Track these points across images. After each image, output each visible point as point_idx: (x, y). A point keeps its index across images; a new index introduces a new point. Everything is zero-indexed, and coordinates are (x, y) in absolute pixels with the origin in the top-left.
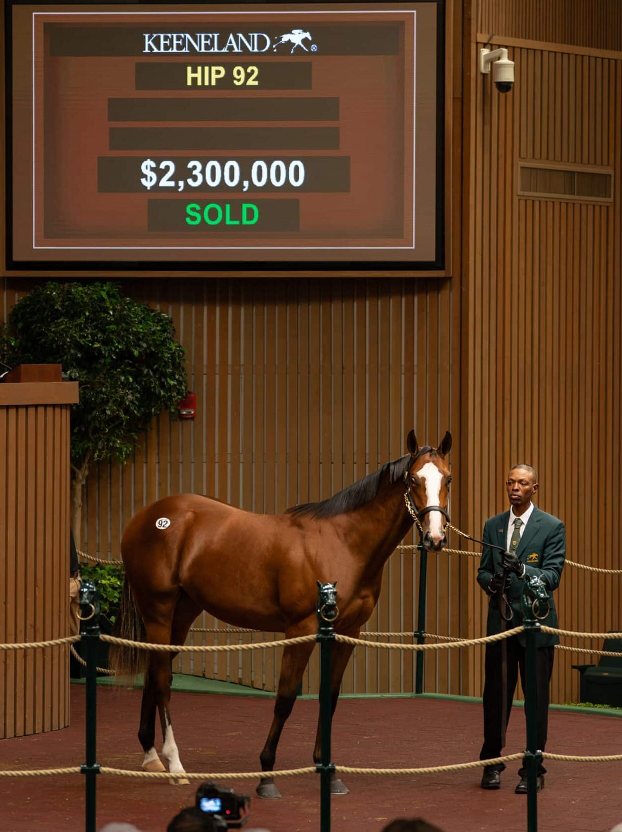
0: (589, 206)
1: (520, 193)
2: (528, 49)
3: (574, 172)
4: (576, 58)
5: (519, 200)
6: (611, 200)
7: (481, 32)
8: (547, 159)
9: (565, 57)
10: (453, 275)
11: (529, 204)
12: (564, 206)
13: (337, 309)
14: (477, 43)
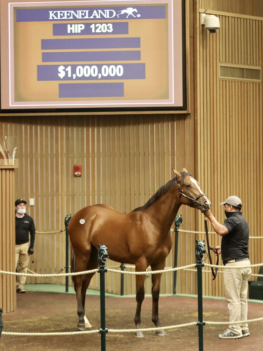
0: (251, 83)
1: (220, 77)
2: (222, 16)
3: (244, 69)
4: (244, 20)
5: (220, 80)
6: (261, 80)
7: (201, 8)
8: (232, 63)
9: (239, 19)
10: (191, 112)
11: (224, 82)
12: (239, 83)
13: (141, 128)
14: (200, 13)
